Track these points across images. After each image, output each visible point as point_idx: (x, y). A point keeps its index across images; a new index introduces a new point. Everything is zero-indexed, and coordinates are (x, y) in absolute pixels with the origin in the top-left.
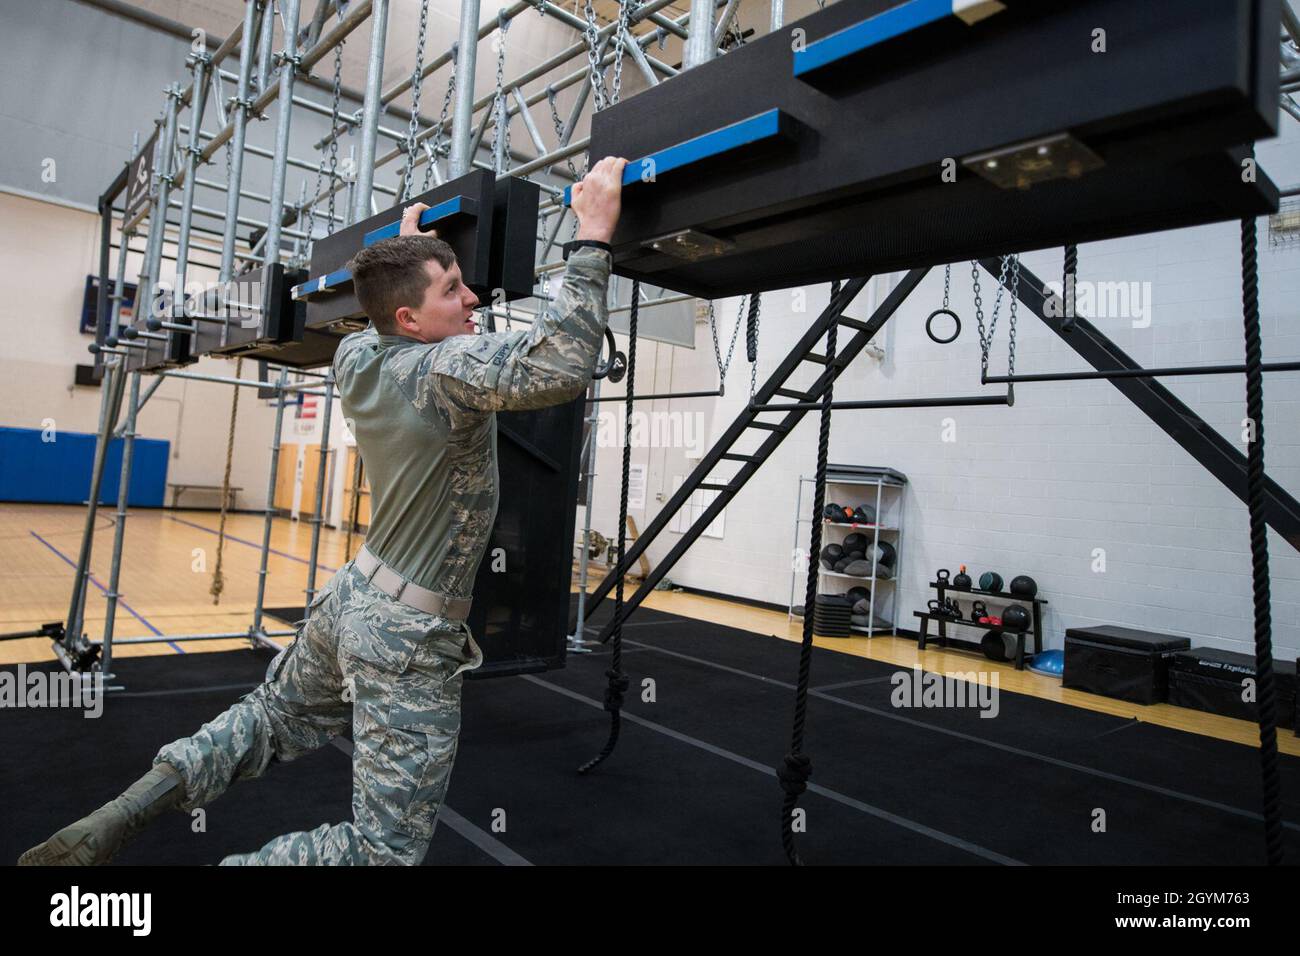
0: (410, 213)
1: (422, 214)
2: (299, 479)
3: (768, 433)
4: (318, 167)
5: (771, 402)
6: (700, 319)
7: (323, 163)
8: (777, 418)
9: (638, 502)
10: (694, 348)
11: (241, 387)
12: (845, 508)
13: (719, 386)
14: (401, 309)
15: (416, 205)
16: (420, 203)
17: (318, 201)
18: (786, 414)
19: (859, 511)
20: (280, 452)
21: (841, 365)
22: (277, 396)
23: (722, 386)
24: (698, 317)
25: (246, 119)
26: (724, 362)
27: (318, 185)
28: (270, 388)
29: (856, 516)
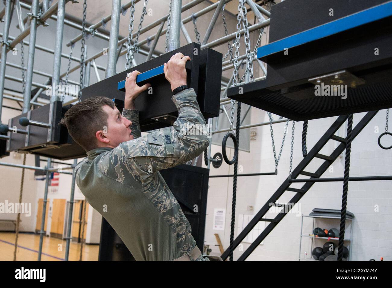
0: (131, 76)
1: (137, 76)
2: (50, 216)
3: (295, 193)
4: (69, 56)
5: (298, 178)
6: (252, 138)
7: (71, 53)
8: (299, 186)
9: (221, 227)
10: (249, 152)
11: (26, 170)
12: (324, 230)
13: (275, 170)
14: (99, 132)
15: (134, 72)
16: (136, 71)
17: (69, 73)
18: (304, 183)
19: (331, 231)
20: (47, 203)
21: (332, 160)
22: (45, 174)
23: (276, 170)
24: (251, 137)
25: (37, 25)
26: (277, 158)
27: (69, 65)
28: (41, 170)
29: (330, 234)
